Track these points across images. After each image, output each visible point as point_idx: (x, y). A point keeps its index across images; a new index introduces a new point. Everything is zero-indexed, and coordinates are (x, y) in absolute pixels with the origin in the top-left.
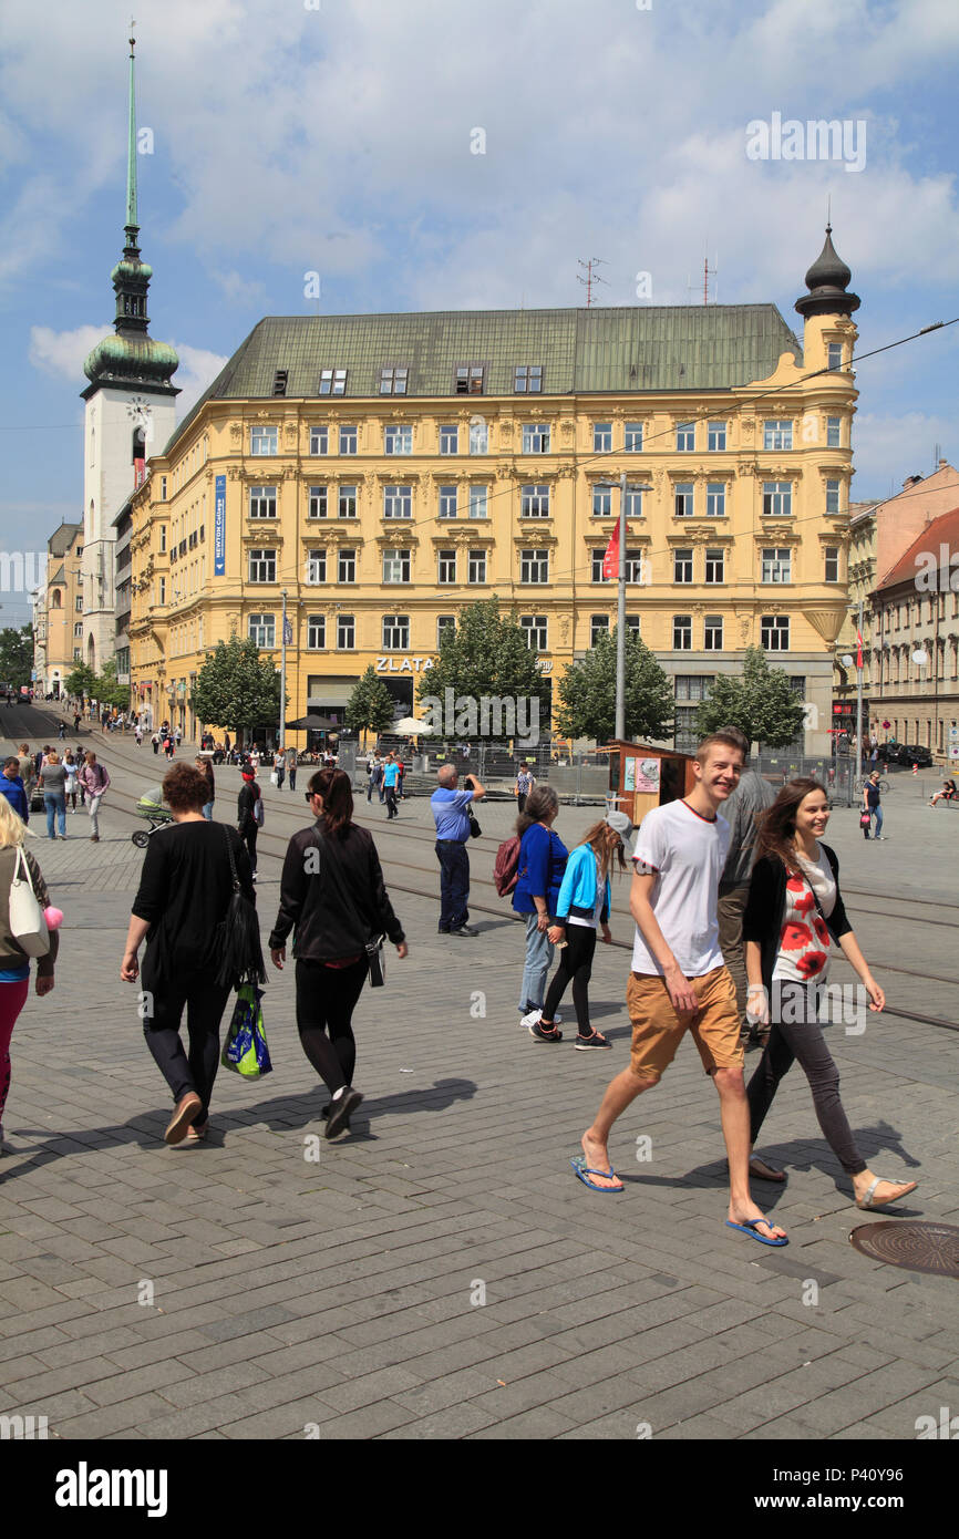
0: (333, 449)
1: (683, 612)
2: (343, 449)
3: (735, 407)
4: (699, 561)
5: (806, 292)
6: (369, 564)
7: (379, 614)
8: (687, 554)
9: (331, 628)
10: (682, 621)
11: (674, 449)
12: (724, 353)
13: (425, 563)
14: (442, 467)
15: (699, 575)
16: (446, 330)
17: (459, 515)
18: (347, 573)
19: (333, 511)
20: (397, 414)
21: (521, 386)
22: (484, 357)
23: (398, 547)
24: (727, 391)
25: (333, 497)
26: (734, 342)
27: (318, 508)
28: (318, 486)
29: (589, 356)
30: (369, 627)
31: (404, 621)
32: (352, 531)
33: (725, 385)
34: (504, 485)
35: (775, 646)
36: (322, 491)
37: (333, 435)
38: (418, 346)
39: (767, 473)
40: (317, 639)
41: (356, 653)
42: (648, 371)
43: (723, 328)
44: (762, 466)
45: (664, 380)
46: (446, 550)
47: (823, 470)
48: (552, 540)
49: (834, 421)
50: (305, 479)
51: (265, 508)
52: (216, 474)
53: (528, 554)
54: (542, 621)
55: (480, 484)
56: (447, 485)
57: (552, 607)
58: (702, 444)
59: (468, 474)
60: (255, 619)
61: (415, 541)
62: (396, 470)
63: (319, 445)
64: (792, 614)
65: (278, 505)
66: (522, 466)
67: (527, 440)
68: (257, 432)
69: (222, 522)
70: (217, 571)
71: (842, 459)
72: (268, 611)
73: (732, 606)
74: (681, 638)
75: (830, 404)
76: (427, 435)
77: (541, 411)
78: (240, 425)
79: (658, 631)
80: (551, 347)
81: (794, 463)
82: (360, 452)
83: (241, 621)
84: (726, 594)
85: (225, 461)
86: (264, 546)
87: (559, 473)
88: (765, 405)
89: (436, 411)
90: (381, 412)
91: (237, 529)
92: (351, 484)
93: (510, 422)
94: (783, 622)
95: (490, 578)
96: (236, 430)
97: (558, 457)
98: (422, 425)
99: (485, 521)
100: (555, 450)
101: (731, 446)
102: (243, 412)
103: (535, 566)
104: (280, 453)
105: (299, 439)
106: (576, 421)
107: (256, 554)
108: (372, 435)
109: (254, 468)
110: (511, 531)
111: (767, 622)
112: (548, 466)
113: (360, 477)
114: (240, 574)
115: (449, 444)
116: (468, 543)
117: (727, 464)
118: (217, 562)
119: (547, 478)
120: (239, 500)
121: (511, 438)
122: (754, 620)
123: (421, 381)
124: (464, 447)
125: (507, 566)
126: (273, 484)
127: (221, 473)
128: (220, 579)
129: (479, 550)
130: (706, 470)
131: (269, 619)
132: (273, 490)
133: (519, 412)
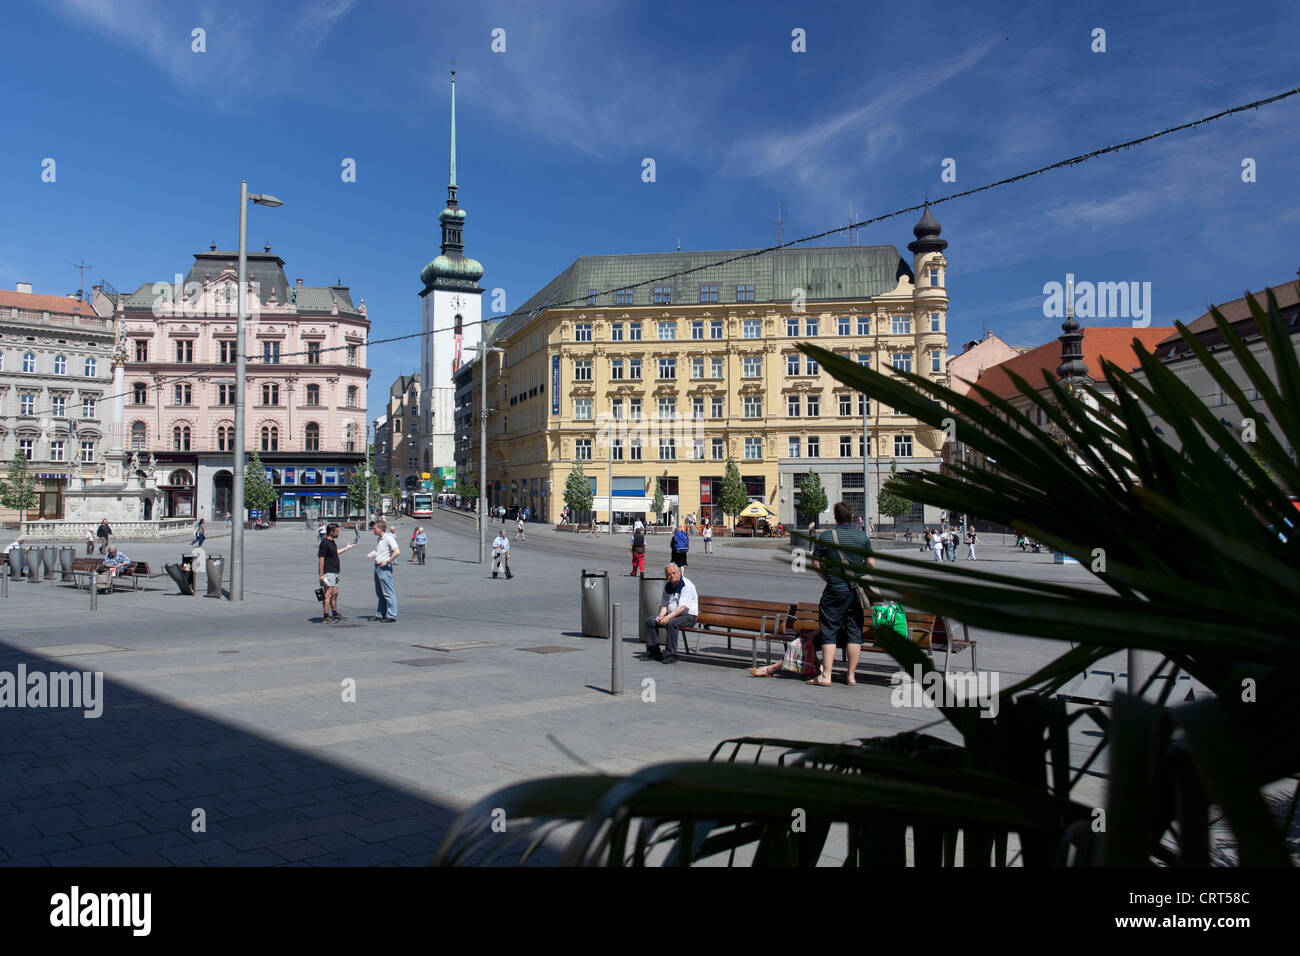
0: (627, 337)
1: (845, 434)
2: (632, 337)
3: (874, 308)
5: (914, 239)
6: (650, 408)
8: (847, 398)
11: (837, 334)
12: (865, 276)
13: (685, 407)
14: (693, 347)
15: (855, 411)
16: (692, 263)
17: (706, 377)
18: (636, 413)
19: (627, 375)
20: (666, 316)
21: (742, 297)
22: (717, 280)
23: (667, 397)
24: (869, 298)
25: (627, 366)
26: (871, 269)
27: (617, 373)
28: (616, 359)
29: (782, 277)
32: (637, 387)
33: (866, 295)
34: (734, 358)
35: (903, 454)
36: (621, 363)
37: (627, 329)
38: (676, 273)
39: (894, 348)
41: (641, 462)
42: (820, 287)
43: (864, 260)
44: (890, 344)
45: (830, 292)
46: (697, 398)
47: (929, 346)
48: (763, 391)
49: (935, 316)
50: (608, 356)
51: (584, 374)
52: (552, 353)
53: (748, 400)
54: (758, 441)
55: (718, 357)
56: (697, 358)
57: (764, 432)
58: (854, 331)
59: (710, 351)
60: (579, 442)
61: (677, 392)
62: (666, 349)
63: (617, 335)
64: (913, 434)
65: (593, 372)
66: (743, 346)
67: (746, 330)
68: (579, 327)
69: (557, 382)
70: (554, 413)
71: (941, 339)
72: (587, 437)
73: (876, 430)
74: (845, 450)
75: (932, 306)
76: (684, 328)
77: (754, 312)
78: (568, 323)
79: (830, 446)
80: (758, 273)
81: (911, 342)
82: (643, 339)
83: (570, 444)
84: (871, 422)
85: (557, 346)
86: (584, 397)
87: (766, 350)
88: (892, 307)
89: (689, 314)
90: (655, 315)
91: (567, 387)
92: (637, 358)
93: (735, 319)
94: (908, 439)
95: (725, 415)
96: (565, 327)
97: (765, 340)
98: (681, 322)
99: (721, 380)
100: (763, 336)
101: (872, 332)
102: (572, 316)
103: (753, 407)
104: (593, 340)
105: (604, 331)
106: (776, 318)
107: (579, 402)
108: (650, 329)
109: (575, 350)
110: (737, 386)
111: (898, 439)
112: (759, 346)
113: (643, 354)
114: (569, 415)
115: (698, 333)
116: (710, 394)
117: (870, 343)
118: (554, 407)
119: (759, 353)
120: (568, 369)
121: (737, 330)
122: (890, 438)
123: (679, 295)
124: (707, 335)
125: (735, 407)
126: (589, 359)
127: (555, 352)
128: (556, 418)
129: (718, 398)
130: (857, 347)
131: (588, 442)
132: (589, 363)
133: (741, 313)
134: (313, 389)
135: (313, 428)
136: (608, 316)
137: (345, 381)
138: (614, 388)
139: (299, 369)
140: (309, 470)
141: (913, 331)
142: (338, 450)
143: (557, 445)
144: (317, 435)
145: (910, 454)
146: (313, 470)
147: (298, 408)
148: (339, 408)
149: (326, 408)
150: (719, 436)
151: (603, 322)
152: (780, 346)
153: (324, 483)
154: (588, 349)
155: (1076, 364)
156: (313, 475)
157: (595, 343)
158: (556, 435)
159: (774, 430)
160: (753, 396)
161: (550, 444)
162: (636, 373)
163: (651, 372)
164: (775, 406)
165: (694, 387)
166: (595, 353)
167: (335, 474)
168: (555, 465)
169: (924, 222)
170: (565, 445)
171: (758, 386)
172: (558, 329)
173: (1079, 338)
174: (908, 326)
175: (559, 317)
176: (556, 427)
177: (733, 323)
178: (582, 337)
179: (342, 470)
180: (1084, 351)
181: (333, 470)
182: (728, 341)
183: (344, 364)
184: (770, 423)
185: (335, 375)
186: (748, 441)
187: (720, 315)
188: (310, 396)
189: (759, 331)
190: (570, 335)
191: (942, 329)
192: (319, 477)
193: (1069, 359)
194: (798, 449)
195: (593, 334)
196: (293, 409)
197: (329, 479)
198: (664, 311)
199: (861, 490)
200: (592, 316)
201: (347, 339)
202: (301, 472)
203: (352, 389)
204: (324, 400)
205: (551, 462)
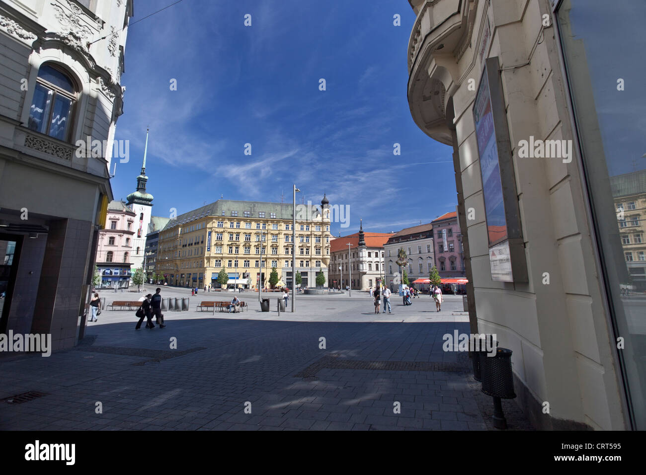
0: (235, 227)
1: (302, 260)
2: (237, 227)
3: (311, 223)
4: (305, 250)
6: (242, 250)
7: (243, 260)
8: (303, 249)
9: (233, 263)
10: (302, 262)
11: (300, 230)
13: (253, 250)
14: (256, 231)
15: (305, 253)
16: (256, 205)
17: (260, 241)
18: (237, 252)
19: (234, 239)
20: (248, 220)
21: (272, 217)
22: (264, 211)
23: (247, 247)
25: (235, 236)
27: (231, 238)
28: (231, 234)
29: (284, 212)
30: (241, 263)
31: (248, 261)
32: (238, 243)
34: (269, 235)
35: (318, 266)
36: (232, 235)
37: (235, 224)
38: (251, 208)
40: (230, 265)
41: (239, 268)
44: (315, 234)
46: (257, 247)
47: (326, 235)
48: (278, 246)
49: (327, 227)
50: (228, 232)
51: (220, 238)
52: (208, 230)
53: (273, 249)
54: (276, 262)
55: (264, 235)
56: (257, 234)
57: (278, 259)
58: (305, 229)
59: (261, 233)
60: (217, 261)
61: (251, 245)
62: (248, 232)
63: (232, 226)
64: (321, 260)
65: (223, 238)
66: (272, 232)
67: (273, 227)
68: (219, 222)
69: (210, 240)
70: (208, 251)
71: (328, 233)
72: (220, 259)
73: (311, 259)
74: (302, 265)
75: (326, 224)
76: (254, 225)
77: (276, 222)
78: (215, 221)
79: (297, 263)
80: (276, 210)
81: (321, 233)
82: (240, 228)
83: (213, 262)
84: (309, 257)
85: (211, 228)
86: (219, 245)
87: (279, 233)
88: (316, 224)
89: (256, 221)
90: (245, 220)
91: (213, 242)
92: (238, 234)
93: (270, 223)
94: (319, 262)
95: (266, 253)
96: (214, 222)
97: (279, 230)
98: (253, 223)
99: (265, 242)
101: (310, 230)
102: (216, 219)
103: (275, 251)
104: (224, 227)
105: (228, 224)
106: (282, 224)
107: (217, 247)
108: (243, 225)
109: (217, 230)
110: (270, 244)
111: (317, 262)
112: (277, 232)
113: (240, 233)
114: (214, 251)
115: (258, 227)
116: (261, 246)
117: (309, 233)
118: (208, 249)
119: (277, 234)
120: (214, 236)
121: (270, 227)
122: (314, 261)
123: (252, 215)
124: (261, 228)
125: (269, 251)
126: (222, 233)
127: (210, 230)
128: (209, 253)
129: (264, 247)
130: (306, 234)
131: (220, 261)
132: (222, 235)
133: (272, 222)
134: (112, 238)
135: (110, 254)
136: (229, 219)
137: (126, 236)
138: (230, 243)
139: (107, 231)
140: (107, 269)
141: (321, 231)
142: (120, 262)
143: (209, 261)
144: (112, 256)
145: (320, 266)
146: (109, 269)
147: (105, 246)
148: (123, 246)
149: (117, 246)
150: (264, 260)
151: (227, 221)
152: (284, 232)
153: (113, 275)
154: (222, 230)
155: (363, 242)
156: (108, 272)
157: (224, 228)
158: (209, 259)
159: (281, 258)
160: (275, 248)
161: (206, 261)
162: (238, 238)
163: (242, 239)
164: (281, 251)
165: (256, 244)
166: (224, 231)
167: (118, 271)
168: (207, 269)
169: (325, 200)
170: (212, 262)
171: (276, 245)
172: (211, 223)
173: (364, 235)
174: (320, 229)
175: (212, 219)
176: (208, 255)
177: (270, 225)
178: (220, 226)
179: (121, 270)
180: (365, 238)
181: (118, 270)
182: (268, 230)
183: (126, 230)
184: (280, 256)
185: (122, 234)
186: (273, 262)
187: (266, 222)
188: (110, 241)
189: (277, 228)
190: (216, 225)
191: (329, 230)
192: (111, 273)
193: (361, 241)
194: (288, 264)
195: (224, 225)
196: (103, 246)
197: (115, 273)
198: (248, 219)
199: (307, 277)
200: (224, 219)
201: (128, 221)
202: (104, 270)
203: (128, 239)
204: (116, 243)
205: (206, 268)
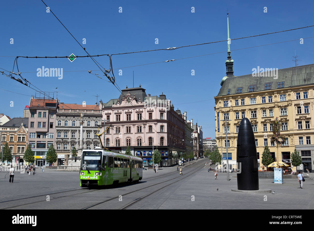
0: (240, 104)
2: (242, 104)
13: (260, 127)
14: (262, 106)
17: (267, 116)
19: (240, 117)
20: (253, 96)
21: (279, 87)
22: (271, 81)
23: (254, 124)
25: (240, 114)
27: (237, 117)
28: (237, 112)
29: (295, 78)
31: (257, 140)
34: (277, 109)
37: (240, 101)
38: (257, 80)
42: (309, 79)
45: (313, 81)
46: (264, 124)
48: (288, 120)
50: (234, 111)
53: (283, 124)
54: (287, 139)
55: (271, 109)
56: (264, 110)
57: (289, 135)
59: (268, 107)
61: (258, 122)
62: (253, 107)
63: (237, 104)
66: (280, 104)
67: (281, 98)
68: (224, 102)
69: (219, 121)
70: (218, 131)
72: (228, 139)
76: (259, 99)
77: (283, 92)
80: (286, 77)
82: (245, 104)
86: (227, 125)
87: (288, 105)
89: (260, 94)
90: (249, 96)
91: (222, 122)
92: (243, 111)
93: (276, 95)
96: (220, 102)
98: (258, 97)
99: (273, 117)
100: (287, 100)
102: (222, 99)
103: (285, 126)
105: (232, 103)
106: (292, 93)
107: (225, 127)
108: (247, 101)
109: (224, 110)
112: (286, 104)
113: (245, 110)
114: (222, 132)
115: (264, 101)
116: (269, 122)
118: (218, 129)
119: (286, 106)
120: (221, 116)
121: (277, 98)
123: (258, 88)
124: (267, 101)
126: (228, 112)
127: (218, 111)
128: (219, 133)
131: (229, 141)
132: (228, 114)
133: (279, 92)
134: (150, 127)
135: (150, 139)
136: (233, 97)
138: (237, 122)
139: (146, 121)
140: (149, 151)
142: (158, 146)
144: (152, 141)
146: (151, 151)
147: (147, 133)
149: (154, 133)
151: (232, 100)
152: (294, 103)
154: (228, 109)
156: (150, 153)
157: (230, 107)
158: (219, 139)
159: (293, 135)
160: (284, 122)
161: (218, 141)
162: (243, 116)
163: (248, 115)
164: (293, 126)
165: (263, 120)
166: (230, 111)
170: (222, 142)
171: (286, 119)
172: (218, 103)
175: (218, 99)
176: (219, 136)
178: (226, 105)
182: (274, 103)
183: (159, 119)
184: (291, 132)
185: (156, 123)
187: (271, 94)
188: (150, 129)
189: (286, 98)
190: (222, 105)
192: (152, 154)
194: (302, 141)
195: (229, 104)
196: (145, 133)
198: (252, 94)
200: (229, 98)
201: (160, 111)
202: (147, 152)
203: (162, 127)
204: (153, 130)
